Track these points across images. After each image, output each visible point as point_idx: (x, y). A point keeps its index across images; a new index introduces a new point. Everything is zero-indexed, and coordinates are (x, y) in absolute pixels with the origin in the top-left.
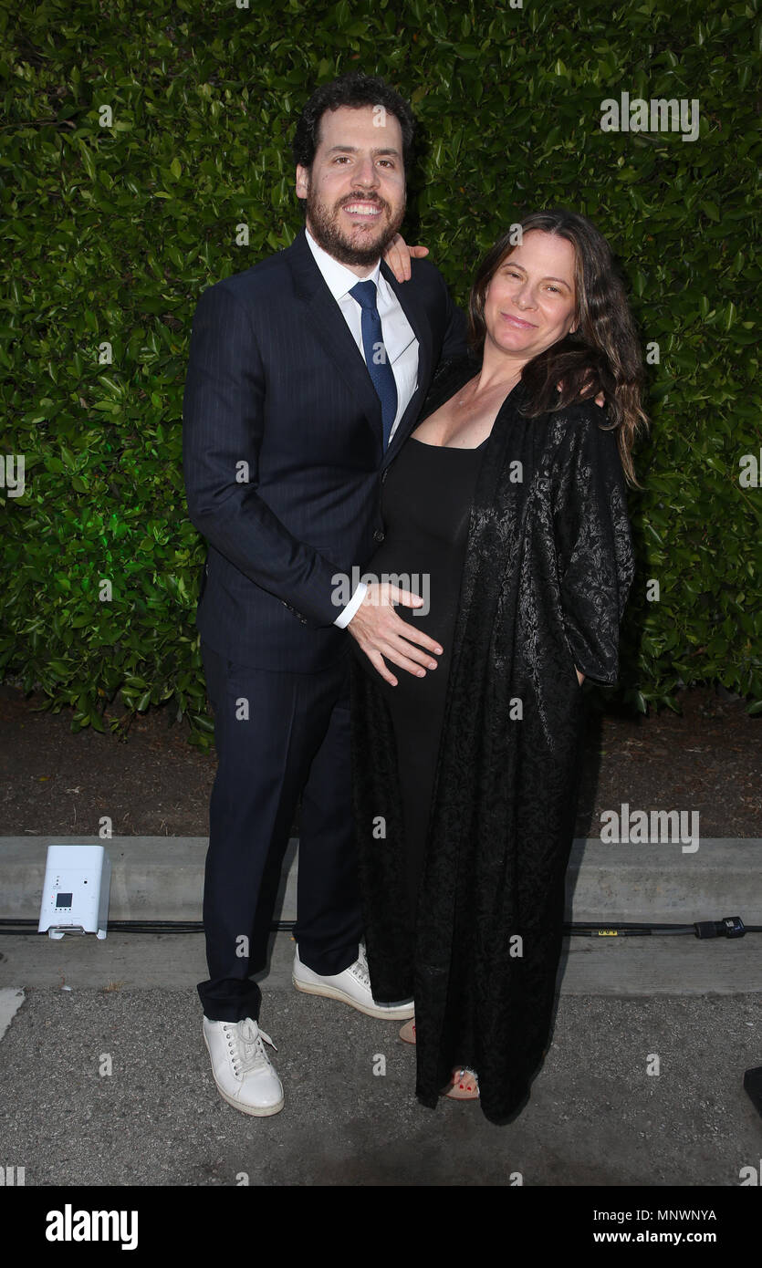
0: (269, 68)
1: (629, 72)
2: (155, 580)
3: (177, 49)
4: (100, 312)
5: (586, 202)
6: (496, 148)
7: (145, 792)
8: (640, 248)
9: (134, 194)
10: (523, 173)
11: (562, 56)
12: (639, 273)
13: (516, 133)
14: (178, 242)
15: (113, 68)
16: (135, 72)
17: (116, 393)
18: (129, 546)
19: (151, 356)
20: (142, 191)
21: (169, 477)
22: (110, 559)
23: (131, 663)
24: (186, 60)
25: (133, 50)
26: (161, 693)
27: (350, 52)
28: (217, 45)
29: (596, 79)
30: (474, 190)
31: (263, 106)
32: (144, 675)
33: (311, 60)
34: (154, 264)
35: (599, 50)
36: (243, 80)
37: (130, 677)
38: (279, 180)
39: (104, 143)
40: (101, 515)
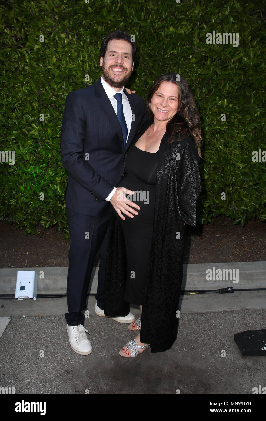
0: (83, 28)
1: (192, 30)
2: (50, 187)
3: (54, 23)
4: (31, 104)
5: (181, 69)
6: (152, 53)
7: (49, 253)
8: (198, 82)
9: (41, 67)
10: (162, 60)
11: (172, 25)
12: (198, 90)
13: (159, 48)
14: (55, 82)
15: (35, 29)
16: (41, 30)
17: (36, 129)
18: (42, 176)
19: (48, 117)
20: (44, 66)
21: (54, 155)
22: (36, 180)
23: (44, 213)
24: (57, 27)
25: (41, 24)
26: (53, 222)
27: (107, 24)
28: (66, 22)
29: (182, 32)
30: (146, 65)
31: (81, 40)
32: (48, 216)
33: (95, 26)
34: (48, 89)
35: (183, 23)
36: (75, 32)
37: (44, 217)
38: (86, 62)
39: (32, 52)
40: (33, 167)
